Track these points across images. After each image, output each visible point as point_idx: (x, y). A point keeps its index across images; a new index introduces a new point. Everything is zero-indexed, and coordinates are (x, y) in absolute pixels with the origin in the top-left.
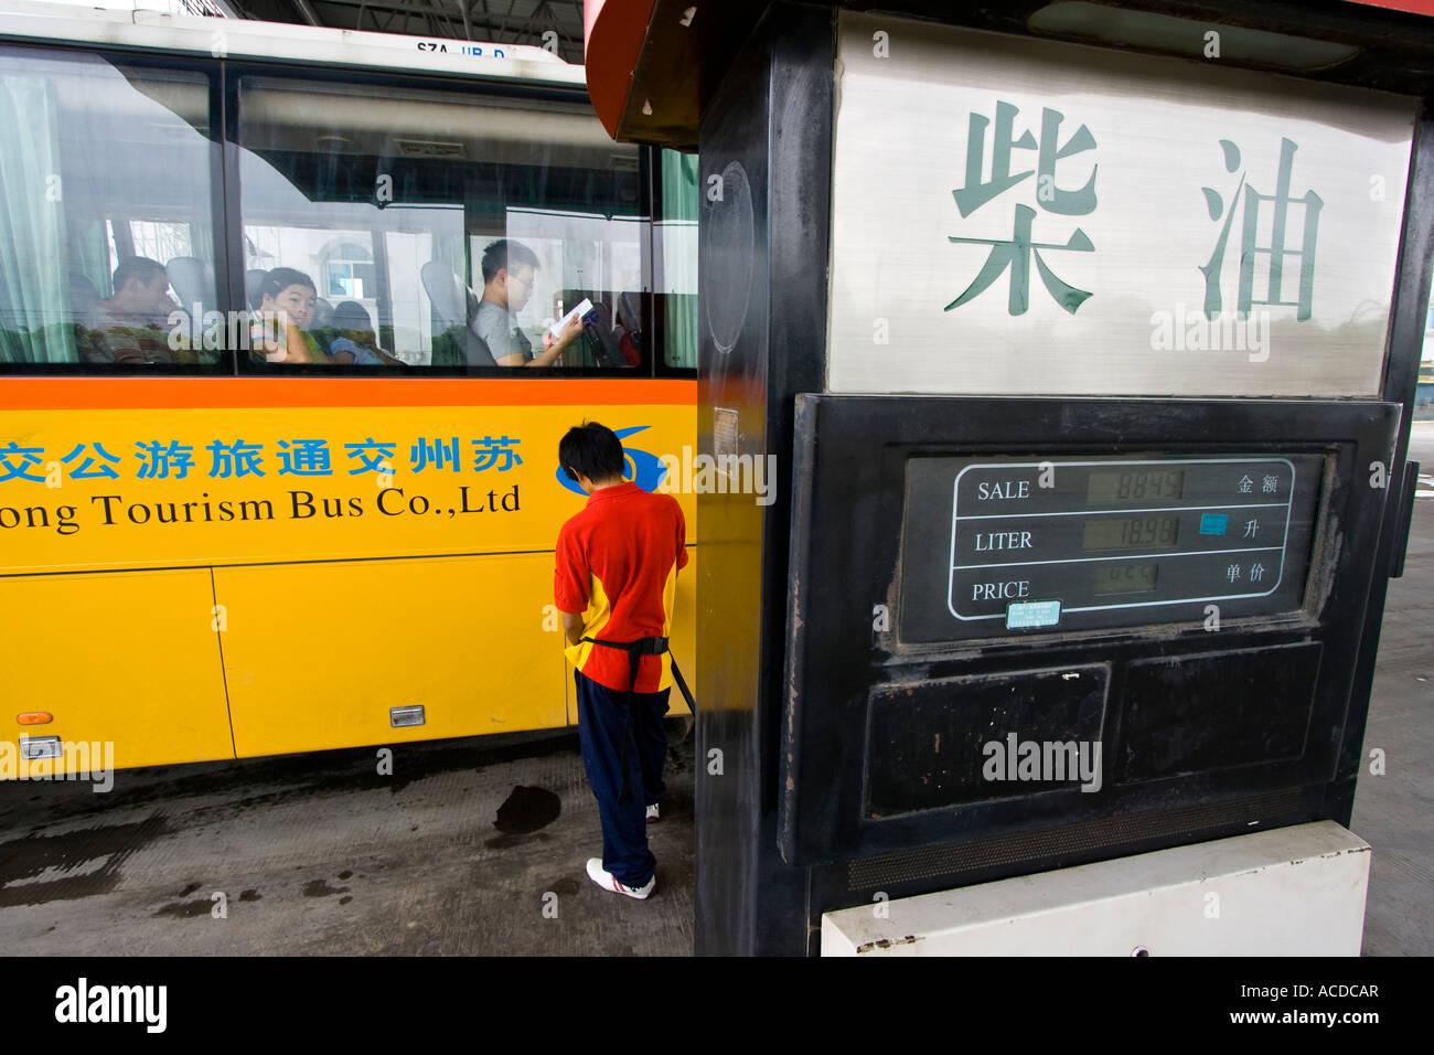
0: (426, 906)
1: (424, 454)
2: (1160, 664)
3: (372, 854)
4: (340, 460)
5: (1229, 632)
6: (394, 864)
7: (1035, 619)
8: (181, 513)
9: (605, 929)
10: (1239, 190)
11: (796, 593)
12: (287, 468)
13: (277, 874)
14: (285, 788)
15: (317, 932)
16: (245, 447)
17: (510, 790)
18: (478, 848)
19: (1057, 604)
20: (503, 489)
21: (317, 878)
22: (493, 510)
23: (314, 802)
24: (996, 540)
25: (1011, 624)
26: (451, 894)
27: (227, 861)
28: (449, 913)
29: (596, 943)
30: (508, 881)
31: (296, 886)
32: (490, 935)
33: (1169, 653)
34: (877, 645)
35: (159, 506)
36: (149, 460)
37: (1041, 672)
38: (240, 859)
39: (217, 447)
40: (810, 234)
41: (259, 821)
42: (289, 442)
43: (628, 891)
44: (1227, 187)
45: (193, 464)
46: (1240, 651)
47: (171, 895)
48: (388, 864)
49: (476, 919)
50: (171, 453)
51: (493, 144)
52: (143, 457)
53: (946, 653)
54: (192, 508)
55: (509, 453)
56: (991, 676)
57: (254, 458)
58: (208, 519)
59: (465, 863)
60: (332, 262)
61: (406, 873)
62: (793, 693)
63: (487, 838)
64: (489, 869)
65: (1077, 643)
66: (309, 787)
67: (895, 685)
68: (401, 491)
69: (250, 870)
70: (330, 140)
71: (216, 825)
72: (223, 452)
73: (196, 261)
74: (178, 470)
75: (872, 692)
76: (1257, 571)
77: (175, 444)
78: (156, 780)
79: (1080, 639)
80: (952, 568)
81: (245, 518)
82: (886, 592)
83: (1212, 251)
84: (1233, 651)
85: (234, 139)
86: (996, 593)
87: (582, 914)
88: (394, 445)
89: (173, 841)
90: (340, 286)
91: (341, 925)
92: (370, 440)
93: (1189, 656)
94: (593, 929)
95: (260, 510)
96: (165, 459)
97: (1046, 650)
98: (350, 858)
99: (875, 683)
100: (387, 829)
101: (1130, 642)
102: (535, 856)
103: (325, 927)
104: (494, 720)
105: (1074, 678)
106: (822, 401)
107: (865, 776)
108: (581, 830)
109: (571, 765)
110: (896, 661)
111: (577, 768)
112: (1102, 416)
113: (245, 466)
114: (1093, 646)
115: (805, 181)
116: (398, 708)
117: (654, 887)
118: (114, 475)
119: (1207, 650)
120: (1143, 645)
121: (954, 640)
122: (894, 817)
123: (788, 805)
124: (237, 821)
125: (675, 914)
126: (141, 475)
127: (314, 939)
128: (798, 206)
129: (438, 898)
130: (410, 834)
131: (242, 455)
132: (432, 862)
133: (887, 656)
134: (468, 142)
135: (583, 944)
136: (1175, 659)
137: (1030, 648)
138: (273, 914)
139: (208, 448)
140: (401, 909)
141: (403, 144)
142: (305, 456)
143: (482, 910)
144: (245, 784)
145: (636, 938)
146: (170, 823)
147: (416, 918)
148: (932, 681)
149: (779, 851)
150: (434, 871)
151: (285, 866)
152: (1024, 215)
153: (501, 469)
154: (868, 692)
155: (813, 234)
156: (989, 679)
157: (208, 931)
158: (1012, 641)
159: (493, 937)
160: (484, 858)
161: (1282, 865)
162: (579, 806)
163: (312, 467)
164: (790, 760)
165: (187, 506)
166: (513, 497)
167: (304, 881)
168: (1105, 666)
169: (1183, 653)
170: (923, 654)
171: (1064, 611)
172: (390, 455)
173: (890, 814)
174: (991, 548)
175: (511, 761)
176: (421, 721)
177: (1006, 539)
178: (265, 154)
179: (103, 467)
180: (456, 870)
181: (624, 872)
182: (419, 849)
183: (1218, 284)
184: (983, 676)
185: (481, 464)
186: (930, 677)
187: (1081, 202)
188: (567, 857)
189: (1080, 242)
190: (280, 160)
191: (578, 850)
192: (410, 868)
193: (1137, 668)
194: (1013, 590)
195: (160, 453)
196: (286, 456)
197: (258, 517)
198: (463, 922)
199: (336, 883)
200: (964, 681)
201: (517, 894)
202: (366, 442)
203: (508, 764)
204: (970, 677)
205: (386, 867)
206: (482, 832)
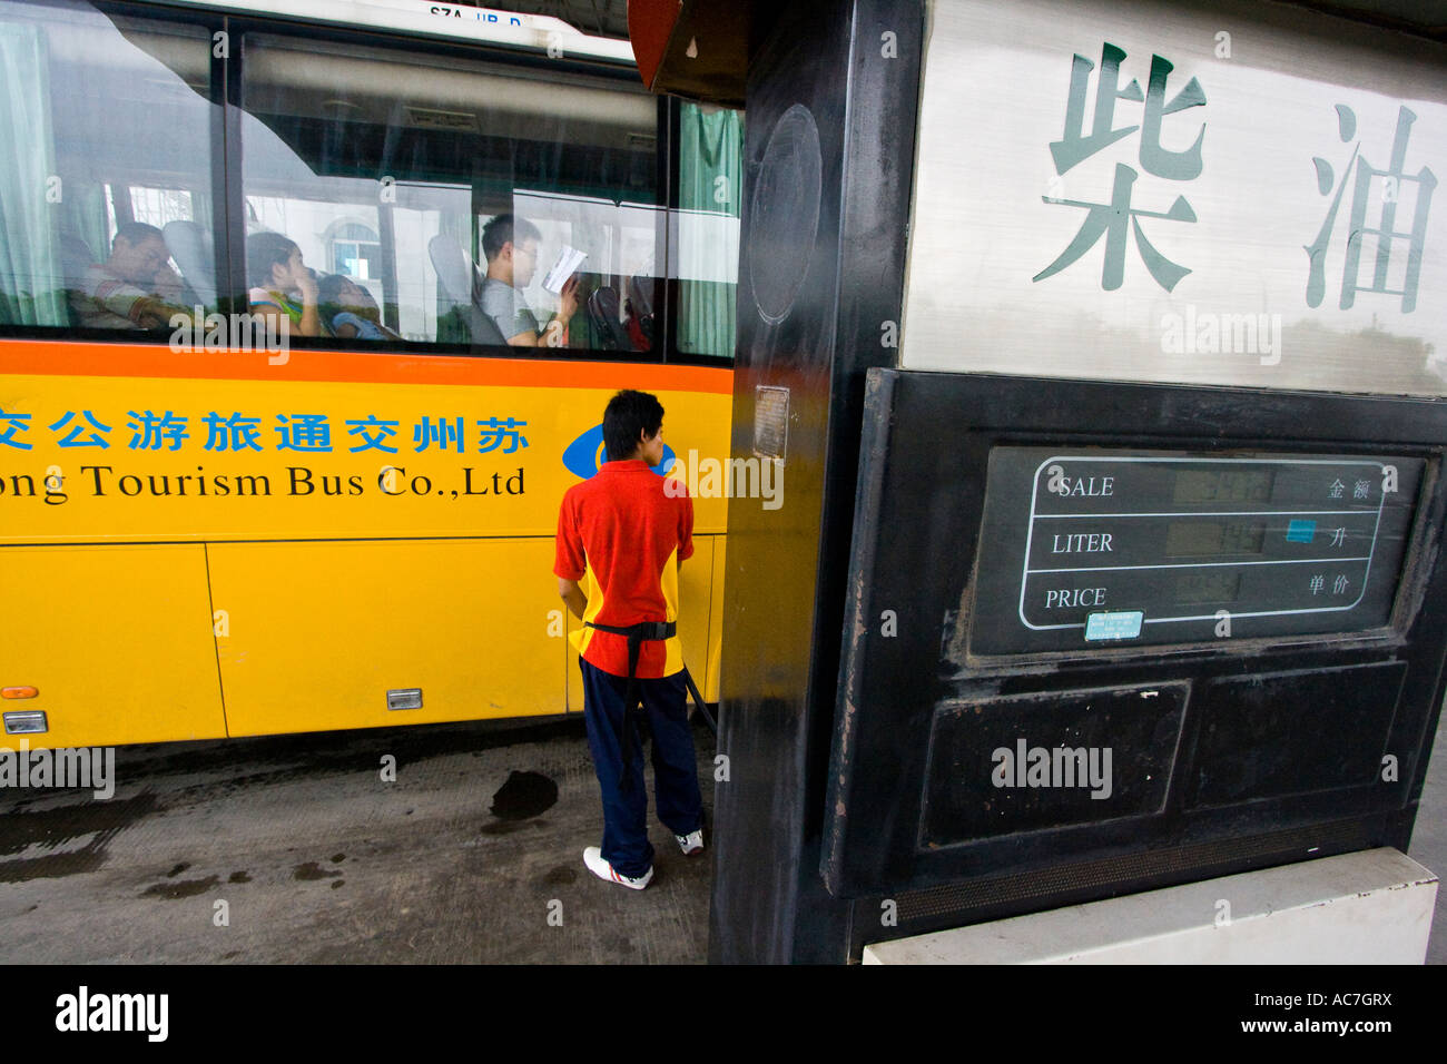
0: (421, 892)
1: (427, 433)
2: (1241, 683)
3: (365, 837)
4: (340, 436)
5: (1315, 649)
6: (388, 847)
7: (1116, 630)
8: (174, 486)
9: (602, 920)
10: (1351, 164)
11: (859, 595)
12: (285, 443)
13: (267, 856)
14: (277, 768)
15: (308, 916)
16: (244, 420)
17: (507, 775)
18: (473, 834)
19: (1139, 615)
20: (508, 471)
21: (308, 861)
22: (497, 492)
23: (308, 782)
24: (1075, 542)
25: (1090, 636)
26: (445, 880)
27: (217, 840)
28: (443, 900)
29: (593, 933)
30: (503, 868)
31: (287, 868)
32: (485, 922)
33: (1251, 671)
34: (946, 657)
35: (152, 479)
36: (142, 431)
37: (1119, 690)
38: (230, 840)
39: (213, 419)
40: (891, 183)
41: (251, 800)
42: (288, 417)
43: (625, 881)
44: (1340, 157)
45: (187, 436)
46: (1323, 670)
47: (159, 875)
48: (382, 848)
49: (470, 906)
50: (164, 423)
51: (506, 116)
52: (135, 427)
53: (1020, 666)
54: (186, 481)
55: (515, 435)
56: (1066, 694)
57: (252, 431)
58: (203, 493)
59: (461, 849)
60: (338, 241)
61: (401, 857)
62: (850, 708)
63: (484, 823)
64: (484, 856)
65: (1158, 658)
66: (303, 768)
67: (962, 702)
68: (403, 471)
69: (241, 851)
70: (337, 105)
71: (208, 804)
72: (219, 425)
73: (195, 227)
74: (172, 441)
75: (938, 710)
76: (1341, 583)
77: (169, 415)
78: (149, 755)
79: (1161, 654)
80: (1026, 571)
81: (241, 493)
82: (960, 598)
83: (1318, 229)
84: (1316, 670)
85: (236, 101)
86: (1071, 600)
87: (578, 903)
88: (396, 423)
89: (162, 819)
90: (345, 266)
91: (332, 910)
92: (372, 417)
93: (1272, 675)
94: (590, 918)
95: (256, 485)
96: (158, 430)
97: (1123, 665)
98: (343, 841)
99: (941, 699)
100: (382, 812)
101: (1213, 658)
102: (531, 843)
103: (317, 911)
104: (492, 705)
105: (1153, 696)
106: (901, 377)
107: (924, 801)
108: (578, 817)
109: (569, 751)
110: (964, 675)
111: (575, 754)
112: (1204, 406)
113: (242, 440)
114: (1175, 661)
115: (887, 119)
116: (395, 691)
117: (652, 877)
118: (105, 445)
119: (1290, 667)
120: (1226, 662)
121: (1027, 653)
122: (951, 846)
123: (837, 832)
124: (228, 800)
125: (672, 906)
126: (133, 445)
127: (306, 924)
128: (879, 150)
129: (432, 884)
130: (404, 818)
131: (240, 428)
132: (427, 847)
133: (956, 669)
134: (481, 113)
135: (579, 934)
136: (1258, 677)
137: (1109, 662)
138: (264, 897)
139: (204, 420)
140: (393, 895)
141: (413, 113)
142: (304, 432)
143: (476, 897)
144: (239, 763)
145: (633, 929)
146: (159, 800)
147: (410, 904)
148: (1003, 698)
149: (822, 879)
150: (428, 856)
151: (277, 847)
152: (1124, 176)
153: (506, 451)
154: (933, 709)
155: (894, 184)
156: (1064, 696)
157: (195, 913)
158: (1090, 655)
159: (487, 925)
160: (479, 844)
161: (1350, 896)
162: (577, 793)
163: (311, 443)
164: (842, 783)
165: (181, 479)
166: (518, 481)
167: (296, 864)
168: (1185, 683)
169: (1266, 671)
170: (997, 668)
171: (1146, 621)
172: (393, 433)
173: (947, 843)
174: (1068, 551)
175: (508, 746)
176: (419, 704)
177: (1085, 541)
178: (266, 119)
179: (94, 436)
180: (451, 856)
181: (622, 862)
182: (413, 833)
183: (1322, 266)
184: (1057, 693)
185: (486, 446)
186: (1002, 693)
187: (1186, 166)
188: (563, 845)
189: (1182, 211)
190: (283, 126)
191: (574, 838)
192: (405, 853)
193: (1218, 687)
194: (1089, 598)
195: (153, 424)
196: (285, 431)
197: (254, 493)
198: (457, 910)
199: (328, 866)
200: (1038, 698)
201: (513, 881)
202: (368, 419)
203: (505, 749)
204: (1044, 693)
205: (380, 851)
206: (478, 818)
